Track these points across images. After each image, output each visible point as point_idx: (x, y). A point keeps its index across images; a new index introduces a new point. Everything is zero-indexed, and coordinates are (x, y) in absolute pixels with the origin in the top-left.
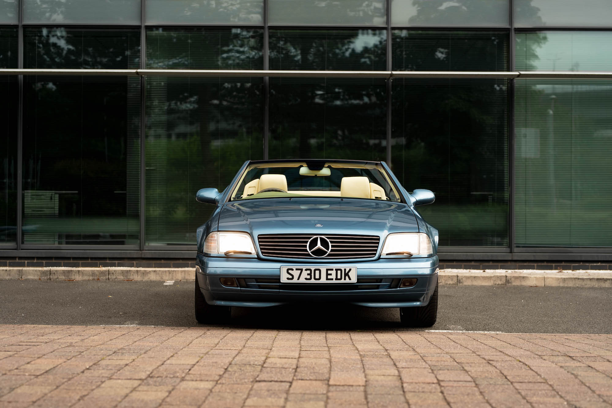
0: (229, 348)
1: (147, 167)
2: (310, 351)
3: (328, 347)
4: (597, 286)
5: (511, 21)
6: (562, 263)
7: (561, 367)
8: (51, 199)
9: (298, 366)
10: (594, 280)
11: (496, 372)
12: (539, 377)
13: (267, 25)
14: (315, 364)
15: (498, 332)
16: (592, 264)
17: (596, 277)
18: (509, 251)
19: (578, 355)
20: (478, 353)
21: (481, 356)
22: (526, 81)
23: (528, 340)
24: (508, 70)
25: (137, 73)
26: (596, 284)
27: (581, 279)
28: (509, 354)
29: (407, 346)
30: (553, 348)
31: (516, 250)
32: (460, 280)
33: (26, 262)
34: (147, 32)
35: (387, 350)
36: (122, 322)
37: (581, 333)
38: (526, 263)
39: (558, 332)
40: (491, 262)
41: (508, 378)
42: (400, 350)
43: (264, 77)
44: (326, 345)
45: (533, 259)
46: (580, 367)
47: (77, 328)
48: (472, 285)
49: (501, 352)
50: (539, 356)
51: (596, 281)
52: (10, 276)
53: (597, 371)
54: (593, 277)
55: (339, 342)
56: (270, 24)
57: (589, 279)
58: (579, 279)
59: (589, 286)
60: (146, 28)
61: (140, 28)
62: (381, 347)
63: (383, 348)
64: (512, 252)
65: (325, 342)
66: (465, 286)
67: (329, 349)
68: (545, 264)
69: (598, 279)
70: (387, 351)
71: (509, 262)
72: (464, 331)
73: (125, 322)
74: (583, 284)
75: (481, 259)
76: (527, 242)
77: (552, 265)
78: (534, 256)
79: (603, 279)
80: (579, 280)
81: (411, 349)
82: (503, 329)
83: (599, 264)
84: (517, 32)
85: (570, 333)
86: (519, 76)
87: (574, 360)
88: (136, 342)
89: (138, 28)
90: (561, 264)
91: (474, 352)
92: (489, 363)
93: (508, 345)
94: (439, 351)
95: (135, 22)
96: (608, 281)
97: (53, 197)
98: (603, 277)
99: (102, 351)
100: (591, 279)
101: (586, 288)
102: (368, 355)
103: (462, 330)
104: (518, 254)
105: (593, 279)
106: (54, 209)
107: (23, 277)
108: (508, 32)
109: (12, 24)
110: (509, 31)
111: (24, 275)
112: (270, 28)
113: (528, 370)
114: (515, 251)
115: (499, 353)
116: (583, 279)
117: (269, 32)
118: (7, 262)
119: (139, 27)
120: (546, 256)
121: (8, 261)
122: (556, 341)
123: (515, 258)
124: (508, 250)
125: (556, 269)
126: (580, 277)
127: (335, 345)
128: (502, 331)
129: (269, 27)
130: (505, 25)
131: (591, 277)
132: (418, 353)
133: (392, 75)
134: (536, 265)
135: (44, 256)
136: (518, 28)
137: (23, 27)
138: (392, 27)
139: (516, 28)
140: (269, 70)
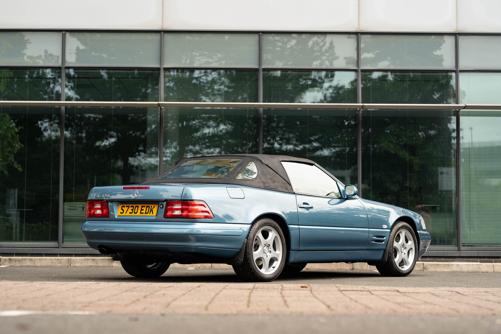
5: (457, 65)
13: (261, 67)
18: (457, 250)
22: (469, 113)
24: (455, 103)
25: (159, 104)
31: (463, 248)
32: (425, 267)
34: (165, 73)
38: (471, 259)
40: (443, 258)
43: (259, 108)
45: (476, 255)
48: (436, 271)
52: (61, 263)
56: (264, 67)
60: (164, 70)
61: (160, 70)
64: (460, 250)
66: (430, 272)
68: (487, 259)
71: (457, 258)
75: (435, 255)
76: (471, 242)
78: (478, 253)
84: (461, 74)
86: (464, 107)
89: (158, 70)
95: (155, 65)
104: (464, 252)
107: (71, 265)
109: (56, 66)
111: (72, 262)
112: (264, 70)
114: (462, 250)
117: (263, 73)
120: (487, 254)
123: (463, 255)
124: (456, 248)
129: (263, 69)
130: (453, 67)
133: (363, 107)
134: (479, 260)
135: (80, 253)
136: (462, 70)
137: (65, 69)
138: (362, 69)
139: (461, 70)
140: (263, 102)
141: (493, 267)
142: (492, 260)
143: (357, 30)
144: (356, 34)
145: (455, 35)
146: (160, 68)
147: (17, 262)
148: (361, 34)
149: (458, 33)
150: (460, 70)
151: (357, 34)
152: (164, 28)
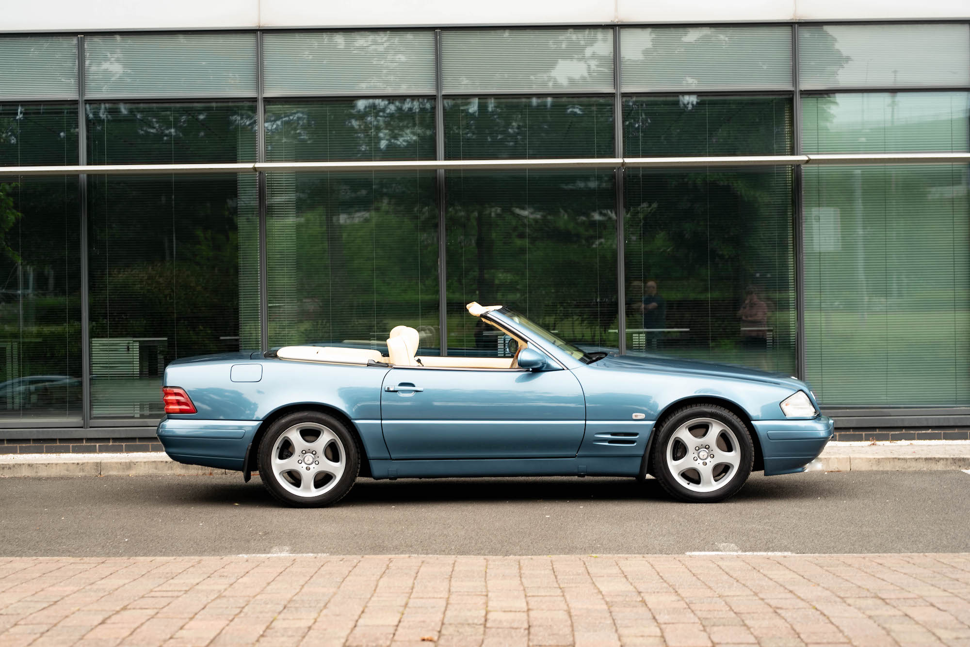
0: (431, 595)
1: (269, 303)
2: (538, 596)
3: (561, 589)
4: (925, 469)
5: (795, 80)
6: (876, 431)
7: (870, 617)
8: (128, 349)
9: (531, 624)
10: (921, 460)
11: (786, 627)
12: (841, 635)
13: (441, 92)
14: (552, 620)
15: (786, 554)
16: (920, 432)
17: (924, 456)
19: (893, 596)
20: (761, 596)
21: (766, 601)
23: (828, 569)
24: (792, 153)
25: (255, 169)
26: (924, 467)
27: (902, 459)
28: (802, 596)
29: (665, 585)
30: (859, 584)
33: (97, 445)
34: (266, 107)
35: (640, 593)
36: (267, 549)
37: (900, 551)
39: (869, 551)
41: (802, 636)
42: (658, 592)
43: (438, 171)
44: (557, 586)
46: (894, 616)
47: (211, 562)
49: (791, 592)
50: (842, 598)
51: (924, 463)
52: (83, 472)
53: (917, 623)
54: (919, 456)
55: (573, 579)
56: (444, 92)
57: (914, 459)
58: (899, 459)
59: (914, 469)
60: (264, 101)
61: (256, 101)
62: (631, 588)
63: (634, 590)
65: (555, 580)
67: (563, 592)
68: (851, 432)
69: (926, 459)
70: (640, 595)
72: (740, 553)
73: (271, 547)
74: (905, 466)
77: (862, 434)
79: (935, 458)
80: (900, 461)
81: (671, 589)
82: (793, 547)
83: (930, 431)
84: (803, 96)
85: (885, 552)
86: (807, 162)
87: (887, 604)
88: (303, 586)
90: (875, 433)
91: (756, 594)
92: (776, 612)
93: (801, 578)
94: (709, 593)
95: (249, 93)
96: (942, 462)
97: (130, 347)
98: (933, 456)
99: (269, 606)
100: (916, 459)
101: (909, 473)
102: (616, 602)
103: (737, 551)
105: (919, 458)
106: (132, 365)
107: (102, 473)
108: (791, 96)
109: (68, 99)
110: (793, 95)
111: (103, 469)
112: (446, 97)
113: (827, 623)
115: (789, 595)
116: (905, 460)
117: (443, 104)
118: (69, 446)
119: (254, 100)
120: (853, 422)
121: (71, 445)
122: (865, 570)
125: (867, 439)
126: (901, 457)
127: (570, 585)
128: (792, 551)
129: (443, 95)
130: (787, 87)
131: (917, 456)
132: (683, 599)
133: (623, 164)
134: (837, 434)
135: (124, 436)
136: (805, 91)
137: (86, 104)
138: (623, 92)
139: (803, 90)
140: (445, 159)
141: (848, 463)
142: (861, 433)
143: (613, 20)
144: (611, 28)
145: (792, 26)
146: (256, 98)
147: (6, 470)
148: (621, 28)
149: (797, 21)
150: (801, 91)
151: (613, 28)
152: (261, 25)
